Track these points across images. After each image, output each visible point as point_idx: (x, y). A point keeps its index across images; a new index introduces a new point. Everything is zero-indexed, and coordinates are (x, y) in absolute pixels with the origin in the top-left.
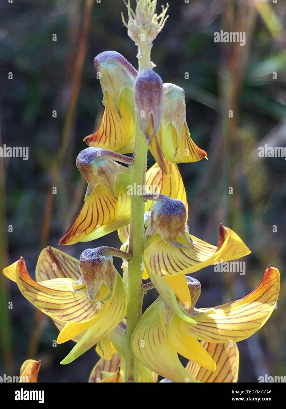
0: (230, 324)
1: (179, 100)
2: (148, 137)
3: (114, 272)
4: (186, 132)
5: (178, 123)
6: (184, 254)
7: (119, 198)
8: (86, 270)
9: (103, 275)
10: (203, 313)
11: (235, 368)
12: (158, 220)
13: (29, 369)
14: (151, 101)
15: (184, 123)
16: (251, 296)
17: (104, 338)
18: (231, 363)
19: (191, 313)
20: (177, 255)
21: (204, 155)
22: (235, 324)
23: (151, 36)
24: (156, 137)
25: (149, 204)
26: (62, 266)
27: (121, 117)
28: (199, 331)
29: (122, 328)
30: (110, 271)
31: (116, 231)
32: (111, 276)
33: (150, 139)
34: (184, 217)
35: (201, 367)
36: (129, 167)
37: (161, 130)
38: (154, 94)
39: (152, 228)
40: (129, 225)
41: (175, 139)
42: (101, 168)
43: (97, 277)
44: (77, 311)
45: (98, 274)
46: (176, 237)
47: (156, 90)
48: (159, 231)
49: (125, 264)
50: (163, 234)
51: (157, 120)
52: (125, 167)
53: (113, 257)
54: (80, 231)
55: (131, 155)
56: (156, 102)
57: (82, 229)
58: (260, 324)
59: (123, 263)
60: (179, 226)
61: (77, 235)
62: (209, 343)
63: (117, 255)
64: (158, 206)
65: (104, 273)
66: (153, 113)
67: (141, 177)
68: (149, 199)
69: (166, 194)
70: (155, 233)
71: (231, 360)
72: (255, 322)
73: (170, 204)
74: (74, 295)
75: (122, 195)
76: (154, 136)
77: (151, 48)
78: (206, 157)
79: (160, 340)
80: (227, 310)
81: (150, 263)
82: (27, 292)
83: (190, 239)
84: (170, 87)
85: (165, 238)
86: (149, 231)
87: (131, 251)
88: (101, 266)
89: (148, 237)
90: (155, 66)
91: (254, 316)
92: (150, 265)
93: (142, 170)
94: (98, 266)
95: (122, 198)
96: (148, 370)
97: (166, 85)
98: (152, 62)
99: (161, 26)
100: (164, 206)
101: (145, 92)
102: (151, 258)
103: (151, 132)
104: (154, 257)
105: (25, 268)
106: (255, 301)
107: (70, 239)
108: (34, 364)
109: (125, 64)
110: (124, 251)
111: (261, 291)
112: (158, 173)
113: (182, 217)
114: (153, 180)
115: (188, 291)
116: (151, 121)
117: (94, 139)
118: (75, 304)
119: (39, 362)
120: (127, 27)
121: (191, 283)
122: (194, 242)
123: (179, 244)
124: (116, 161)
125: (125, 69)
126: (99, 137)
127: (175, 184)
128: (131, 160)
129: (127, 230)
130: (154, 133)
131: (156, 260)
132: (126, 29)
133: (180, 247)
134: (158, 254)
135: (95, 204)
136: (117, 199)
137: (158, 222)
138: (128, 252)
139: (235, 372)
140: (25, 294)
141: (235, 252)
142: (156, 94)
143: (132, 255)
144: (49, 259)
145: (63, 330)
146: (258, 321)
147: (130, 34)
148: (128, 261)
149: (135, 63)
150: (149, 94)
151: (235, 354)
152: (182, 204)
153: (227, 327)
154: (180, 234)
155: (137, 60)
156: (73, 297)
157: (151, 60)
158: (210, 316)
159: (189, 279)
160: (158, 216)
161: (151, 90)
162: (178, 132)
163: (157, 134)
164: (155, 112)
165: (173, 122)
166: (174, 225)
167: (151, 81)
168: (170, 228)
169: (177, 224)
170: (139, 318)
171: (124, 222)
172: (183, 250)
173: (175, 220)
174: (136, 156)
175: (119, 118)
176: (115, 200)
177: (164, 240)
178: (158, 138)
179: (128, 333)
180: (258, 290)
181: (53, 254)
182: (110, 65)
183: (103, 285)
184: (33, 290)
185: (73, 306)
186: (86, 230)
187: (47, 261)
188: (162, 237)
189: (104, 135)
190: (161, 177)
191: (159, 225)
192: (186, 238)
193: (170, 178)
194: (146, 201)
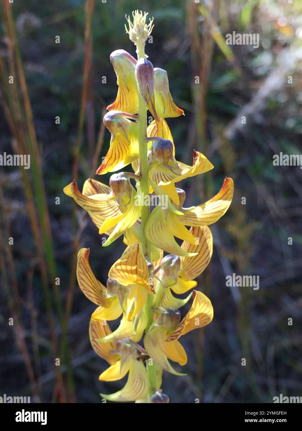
0: (204, 214)
1: (164, 78)
2: (146, 100)
3: (132, 188)
4: (170, 97)
5: (164, 92)
6: (173, 172)
7: (131, 142)
8: (114, 187)
9: (124, 190)
10: (188, 210)
11: (211, 245)
12: (156, 152)
13: (83, 254)
14: (146, 78)
15: (168, 92)
16: (216, 197)
17: (128, 230)
18: (208, 242)
19: (180, 210)
20: (169, 173)
21: (182, 113)
22: (207, 214)
23: (144, 38)
24: (151, 99)
25: (150, 144)
26: (99, 190)
27: (129, 91)
28: (186, 220)
29: (139, 224)
30: (129, 187)
31: (131, 164)
32: (130, 190)
33: (147, 101)
34: (172, 149)
35: (190, 244)
36: (136, 121)
37: (154, 95)
38: (148, 74)
39: (152, 158)
40: (139, 159)
41: (163, 102)
42: (119, 123)
43: (121, 191)
44: (111, 211)
45: (121, 189)
46: (168, 162)
47: (149, 70)
48: (157, 159)
49: (138, 184)
50: (159, 160)
51: (151, 89)
52: (133, 122)
53: (130, 179)
54: (108, 165)
55: (137, 114)
56: (149, 78)
57: (110, 163)
58: (223, 213)
59: (137, 184)
60: (169, 155)
61: (107, 168)
62: (193, 227)
63: (132, 177)
64: (156, 144)
65: (125, 188)
66: (148, 85)
67: (144, 127)
68: (149, 140)
69: (160, 136)
70: (155, 161)
71: (208, 241)
72: (220, 212)
73: (163, 142)
74: (108, 203)
75: (133, 140)
76: (150, 99)
77: (144, 46)
78: (183, 114)
79: (162, 229)
80: (203, 206)
81: (153, 179)
82: (79, 201)
83: (177, 163)
84: (158, 70)
85: (161, 163)
86: (151, 160)
87: (141, 174)
88: (123, 183)
89: (151, 163)
90: (148, 57)
91: (219, 208)
92: (153, 180)
93: (144, 123)
94: (121, 184)
95: (133, 142)
96: (155, 248)
97: (155, 69)
98: (146, 55)
99: (150, 31)
100: (159, 143)
101: (143, 72)
102: (153, 176)
103: (148, 97)
104: (155, 175)
105: (77, 187)
106: (219, 199)
107: (103, 170)
108: (86, 251)
109: (129, 57)
110: (137, 174)
111: (222, 193)
112: (155, 127)
113: (171, 149)
114: (152, 132)
115: (178, 197)
116: (147, 90)
117: (113, 107)
118: (109, 208)
119: (88, 249)
120: (129, 34)
121: (179, 192)
122: (179, 165)
123: (170, 166)
124: (128, 119)
125: (129, 60)
126: (116, 106)
127: (166, 132)
128: (137, 117)
129: (138, 163)
130: (150, 97)
131: (156, 176)
132: (128, 35)
133: (171, 168)
134: (158, 173)
135: (116, 147)
136: (130, 142)
137: (156, 154)
138: (139, 175)
139: (211, 248)
140: (78, 202)
141: (204, 167)
142: (149, 73)
143: (142, 177)
144: (90, 186)
145: (102, 226)
146: (222, 211)
147: (131, 38)
148: (140, 180)
149: (135, 56)
150: (145, 73)
151: (210, 237)
152: (170, 141)
153: (203, 217)
154: (170, 160)
155: (136, 54)
156: (107, 204)
157: (145, 54)
158: (192, 211)
159: (178, 190)
160: (156, 150)
161: (146, 71)
162: (165, 98)
163: (152, 97)
164: (149, 84)
165: (161, 92)
166: (166, 154)
167: (146, 66)
168: (163, 156)
169: (168, 153)
170: (149, 216)
171: (135, 158)
172: (173, 170)
173: (166, 152)
174: (140, 115)
175: (128, 92)
176: (129, 143)
177: (161, 165)
178: (152, 100)
179: (142, 226)
180: (221, 193)
181: (93, 183)
182: (120, 58)
183: (125, 195)
184: (82, 200)
185: (108, 209)
186: (113, 164)
187: (89, 188)
188: (159, 163)
189: (119, 104)
190: (157, 130)
191: (157, 156)
192: (174, 163)
193: (162, 130)
194: (148, 142)
